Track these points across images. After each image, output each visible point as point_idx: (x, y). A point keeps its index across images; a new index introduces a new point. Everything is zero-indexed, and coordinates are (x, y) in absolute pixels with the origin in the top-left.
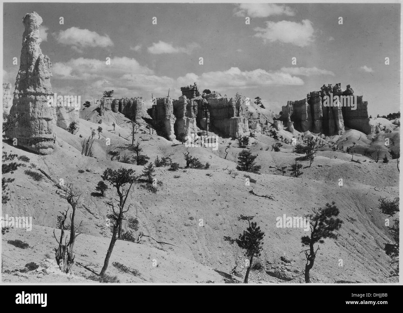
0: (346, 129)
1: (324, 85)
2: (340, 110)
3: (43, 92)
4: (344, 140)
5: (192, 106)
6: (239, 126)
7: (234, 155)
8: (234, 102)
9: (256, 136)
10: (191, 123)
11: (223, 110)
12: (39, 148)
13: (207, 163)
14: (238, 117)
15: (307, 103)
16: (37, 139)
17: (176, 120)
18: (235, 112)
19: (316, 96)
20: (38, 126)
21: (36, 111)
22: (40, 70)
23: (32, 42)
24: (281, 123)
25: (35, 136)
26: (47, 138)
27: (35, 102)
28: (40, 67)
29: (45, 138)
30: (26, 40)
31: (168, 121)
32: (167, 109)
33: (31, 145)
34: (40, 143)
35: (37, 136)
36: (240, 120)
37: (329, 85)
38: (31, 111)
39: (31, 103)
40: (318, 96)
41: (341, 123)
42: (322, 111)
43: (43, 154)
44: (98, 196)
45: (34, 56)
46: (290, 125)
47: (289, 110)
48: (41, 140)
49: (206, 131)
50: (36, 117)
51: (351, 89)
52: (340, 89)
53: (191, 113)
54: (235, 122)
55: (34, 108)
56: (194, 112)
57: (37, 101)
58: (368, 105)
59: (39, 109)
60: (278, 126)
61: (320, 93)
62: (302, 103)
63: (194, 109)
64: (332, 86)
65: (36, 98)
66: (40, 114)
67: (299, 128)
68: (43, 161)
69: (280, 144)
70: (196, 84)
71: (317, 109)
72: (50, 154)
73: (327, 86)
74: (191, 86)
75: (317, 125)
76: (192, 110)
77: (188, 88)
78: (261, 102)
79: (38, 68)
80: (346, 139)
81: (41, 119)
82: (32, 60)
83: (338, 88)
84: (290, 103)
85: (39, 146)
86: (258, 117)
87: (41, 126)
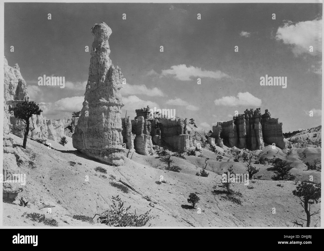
0: (265, 145)
1: (247, 110)
2: (260, 129)
3: (116, 103)
4: (265, 154)
5: (146, 125)
6: (187, 142)
7: (211, 166)
8: (182, 122)
9: (201, 150)
10: (148, 139)
11: (172, 128)
12: (111, 159)
13: (197, 173)
14: (185, 135)
15: (233, 124)
16: (109, 151)
17: (135, 136)
18: (182, 130)
19: (240, 119)
20: (112, 136)
21: (109, 121)
22: (113, 81)
23: (103, 52)
24: (214, 139)
25: (108, 147)
26: (119, 149)
27: (108, 112)
28: (113, 77)
29: (117, 149)
30: (95, 50)
31: (129, 137)
32: (128, 127)
33: (103, 156)
34: (113, 154)
35: (110, 147)
36: (187, 137)
37: (251, 109)
38: (104, 122)
39: (103, 114)
40: (243, 119)
41: (261, 141)
42: (246, 130)
43: (116, 166)
44: (190, 209)
45: (105, 66)
46: (220, 142)
47: (219, 129)
48: (114, 150)
49: (158, 146)
50: (110, 128)
51: (269, 112)
52: (260, 113)
53: (146, 131)
54: (183, 139)
55: (107, 118)
56: (149, 130)
57: (110, 111)
58: (282, 126)
59: (112, 120)
60: (212, 142)
61: (244, 116)
62: (229, 123)
63: (148, 128)
64: (253, 111)
65: (109, 109)
66: (114, 125)
67: (227, 143)
68: (119, 172)
69: (221, 157)
70: (148, 107)
71: (242, 129)
72: (122, 165)
73: (249, 110)
74: (144, 108)
75: (241, 142)
76: (147, 129)
77: (142, 110)
78: (195, 123)
79: (111, 78)
80: (266, 153)
81: (114, 130)
82: (104, 70)
83: (258, 112)
84: (219, 123)
85: (112, 158)
86: (195, 135)
87: (114, 137)
